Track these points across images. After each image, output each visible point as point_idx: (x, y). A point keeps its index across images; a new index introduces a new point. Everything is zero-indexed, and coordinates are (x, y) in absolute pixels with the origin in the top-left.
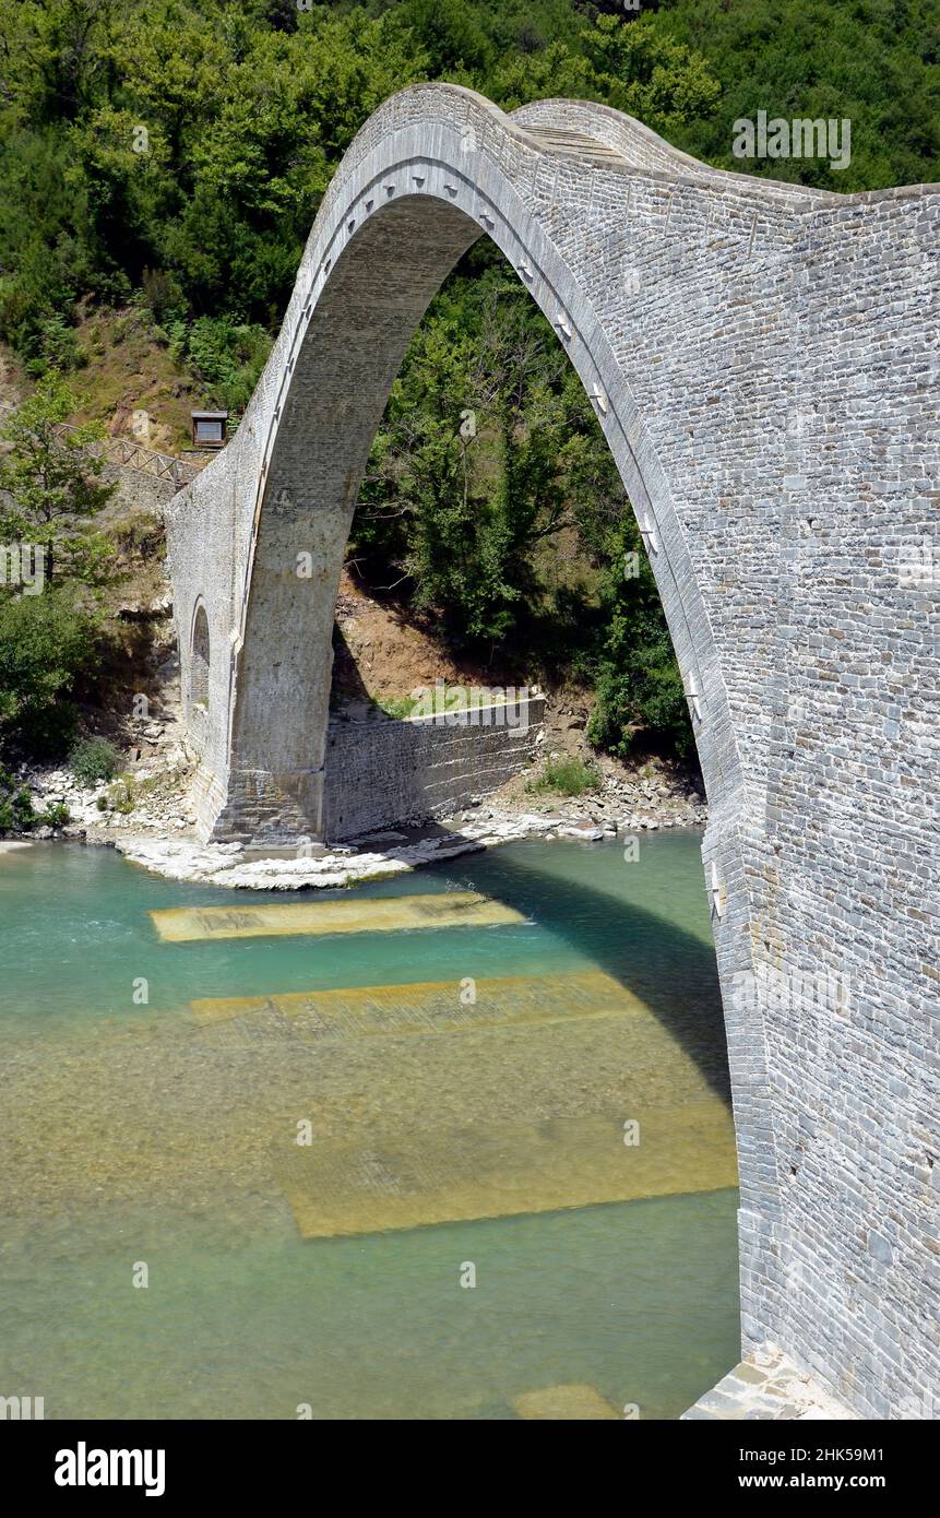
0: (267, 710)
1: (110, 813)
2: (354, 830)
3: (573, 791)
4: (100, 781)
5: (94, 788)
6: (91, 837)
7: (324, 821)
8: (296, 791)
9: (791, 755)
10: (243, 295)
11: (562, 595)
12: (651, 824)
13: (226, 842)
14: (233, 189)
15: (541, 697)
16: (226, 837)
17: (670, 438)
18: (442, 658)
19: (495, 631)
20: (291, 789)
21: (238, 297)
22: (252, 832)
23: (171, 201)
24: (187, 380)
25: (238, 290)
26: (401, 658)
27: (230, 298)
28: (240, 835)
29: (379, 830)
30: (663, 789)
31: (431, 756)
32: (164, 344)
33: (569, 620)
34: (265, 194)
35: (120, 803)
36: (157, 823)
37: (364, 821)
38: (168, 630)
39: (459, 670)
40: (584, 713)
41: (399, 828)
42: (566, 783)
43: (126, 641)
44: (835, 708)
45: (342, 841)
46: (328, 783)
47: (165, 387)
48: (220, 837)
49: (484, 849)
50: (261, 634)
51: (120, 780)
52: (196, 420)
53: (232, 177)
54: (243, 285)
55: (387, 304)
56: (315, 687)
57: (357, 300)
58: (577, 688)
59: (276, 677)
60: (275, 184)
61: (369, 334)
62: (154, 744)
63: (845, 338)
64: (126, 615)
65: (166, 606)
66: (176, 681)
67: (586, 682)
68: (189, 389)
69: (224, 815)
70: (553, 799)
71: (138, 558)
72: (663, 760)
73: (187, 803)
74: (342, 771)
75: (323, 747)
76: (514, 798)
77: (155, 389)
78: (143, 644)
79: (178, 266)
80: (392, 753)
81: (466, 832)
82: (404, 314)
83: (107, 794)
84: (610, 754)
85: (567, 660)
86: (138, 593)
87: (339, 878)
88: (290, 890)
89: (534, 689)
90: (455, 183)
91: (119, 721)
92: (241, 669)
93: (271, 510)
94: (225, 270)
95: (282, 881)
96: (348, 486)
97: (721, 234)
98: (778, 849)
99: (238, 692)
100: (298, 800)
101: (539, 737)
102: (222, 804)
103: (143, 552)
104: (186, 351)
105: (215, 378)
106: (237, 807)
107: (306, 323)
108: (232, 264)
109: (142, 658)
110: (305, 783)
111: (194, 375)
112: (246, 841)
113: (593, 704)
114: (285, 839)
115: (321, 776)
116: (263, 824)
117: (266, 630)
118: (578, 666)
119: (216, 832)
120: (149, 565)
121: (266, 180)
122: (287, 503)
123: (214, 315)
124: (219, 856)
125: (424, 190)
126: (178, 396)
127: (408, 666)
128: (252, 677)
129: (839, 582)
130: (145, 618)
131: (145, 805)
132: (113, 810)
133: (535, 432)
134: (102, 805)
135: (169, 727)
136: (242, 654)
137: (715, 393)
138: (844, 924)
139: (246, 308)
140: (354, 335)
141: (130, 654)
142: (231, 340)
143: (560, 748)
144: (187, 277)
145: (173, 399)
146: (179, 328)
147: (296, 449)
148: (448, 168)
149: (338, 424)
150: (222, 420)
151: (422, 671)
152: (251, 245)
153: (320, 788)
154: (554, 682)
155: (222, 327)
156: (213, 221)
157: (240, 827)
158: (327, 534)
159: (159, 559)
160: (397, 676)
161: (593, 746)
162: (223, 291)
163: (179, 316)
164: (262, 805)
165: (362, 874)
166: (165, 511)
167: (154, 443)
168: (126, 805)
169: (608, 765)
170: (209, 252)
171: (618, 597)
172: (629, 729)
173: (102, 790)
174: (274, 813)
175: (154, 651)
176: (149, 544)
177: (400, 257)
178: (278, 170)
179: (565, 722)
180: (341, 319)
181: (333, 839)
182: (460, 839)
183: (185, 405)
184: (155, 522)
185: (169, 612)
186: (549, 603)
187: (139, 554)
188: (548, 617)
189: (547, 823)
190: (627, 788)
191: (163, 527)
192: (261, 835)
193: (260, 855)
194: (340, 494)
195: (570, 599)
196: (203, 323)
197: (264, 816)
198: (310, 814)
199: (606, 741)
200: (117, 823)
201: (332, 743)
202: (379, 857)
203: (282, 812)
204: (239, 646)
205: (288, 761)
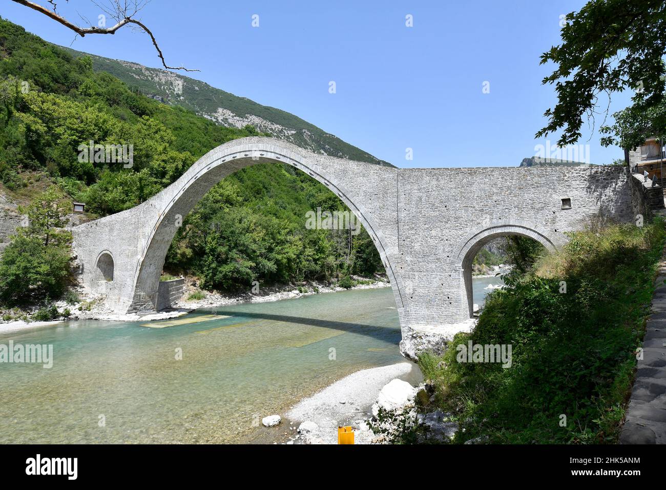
0: (146, 277)
2: (161, 308)
3: (199, 299)
4: (76, 303)
5: (75, 305)
6: (81, 318)
7: (157, 306)
11: (182, 255)
13: (131, 313)
15: (183, 278)
20: (150, 297)
22: (138, 310)
28: (135, 311)
29: (164, 309)
30: (219, 297)
36: (101, 312)
38: (76, 263)
40: (194, 282)
42: (196, 297)
48: (129, 312)
50: (149, 256)
51: (83, 302)
52: (75, 205)
58: (192, 276)
59: (150, 267)
62: (82, 294)
65: (75, 256)
66: (81, 277)
67: (194, 274)
69: (131, 306)
70: (196, 301)
74: (160, 293)
79: (57, 162)
80: (166, 289)
83: (80, 306)
84: (206, 289)
85: (187, 269)
87: (176, 316)
89: (182, 276)
90: (279, 156)
92: (142, 266)
93: (162, 224)
99: (140, 271)
100: (151, 300)
101: (184, 288)
102: (130, 303)
106: (135, 303)
108: (73, 164)
110: (153, 296)
112: (136, 313)
114: (146, 311)
115: (157, 293)
116: (141, 308)
118: (191, 270)
119: (128, 311)
120: (67, 245)
122: (166, 223)
123: (69, 177)
128: (144, 268)
131: (95, 308)
132: (85, 310)
134: (80, 309)
136: (143, 262)
143: (190, 290)
144: (59, 164)
146: (59, 179)
150: (83, 206)
153: (157, 296)
154: (186, 274)
155: (72, 180)
157: (135, 309)
158: (172, 231)
161: (200, 289)
163: (59, 176)
164: (141, 302)
165: (179, 315)
168: (88, 308)
169: (205, 292)
173: (78, 306)
174: (144, 304)
175: (72, 269)
179: (189, 284)
181: (159, 311)
186: (179, 256)
188: (180, 259)
190: (212, 297)
191: (72, 234)
192: (140, 310)
196: (66, 178)
197: (142, 305)
198: (154, 304)
199: (204, 287)
200: (88, 313)
203: (147, 304)
204: (142, 259)
205: (149, 290)
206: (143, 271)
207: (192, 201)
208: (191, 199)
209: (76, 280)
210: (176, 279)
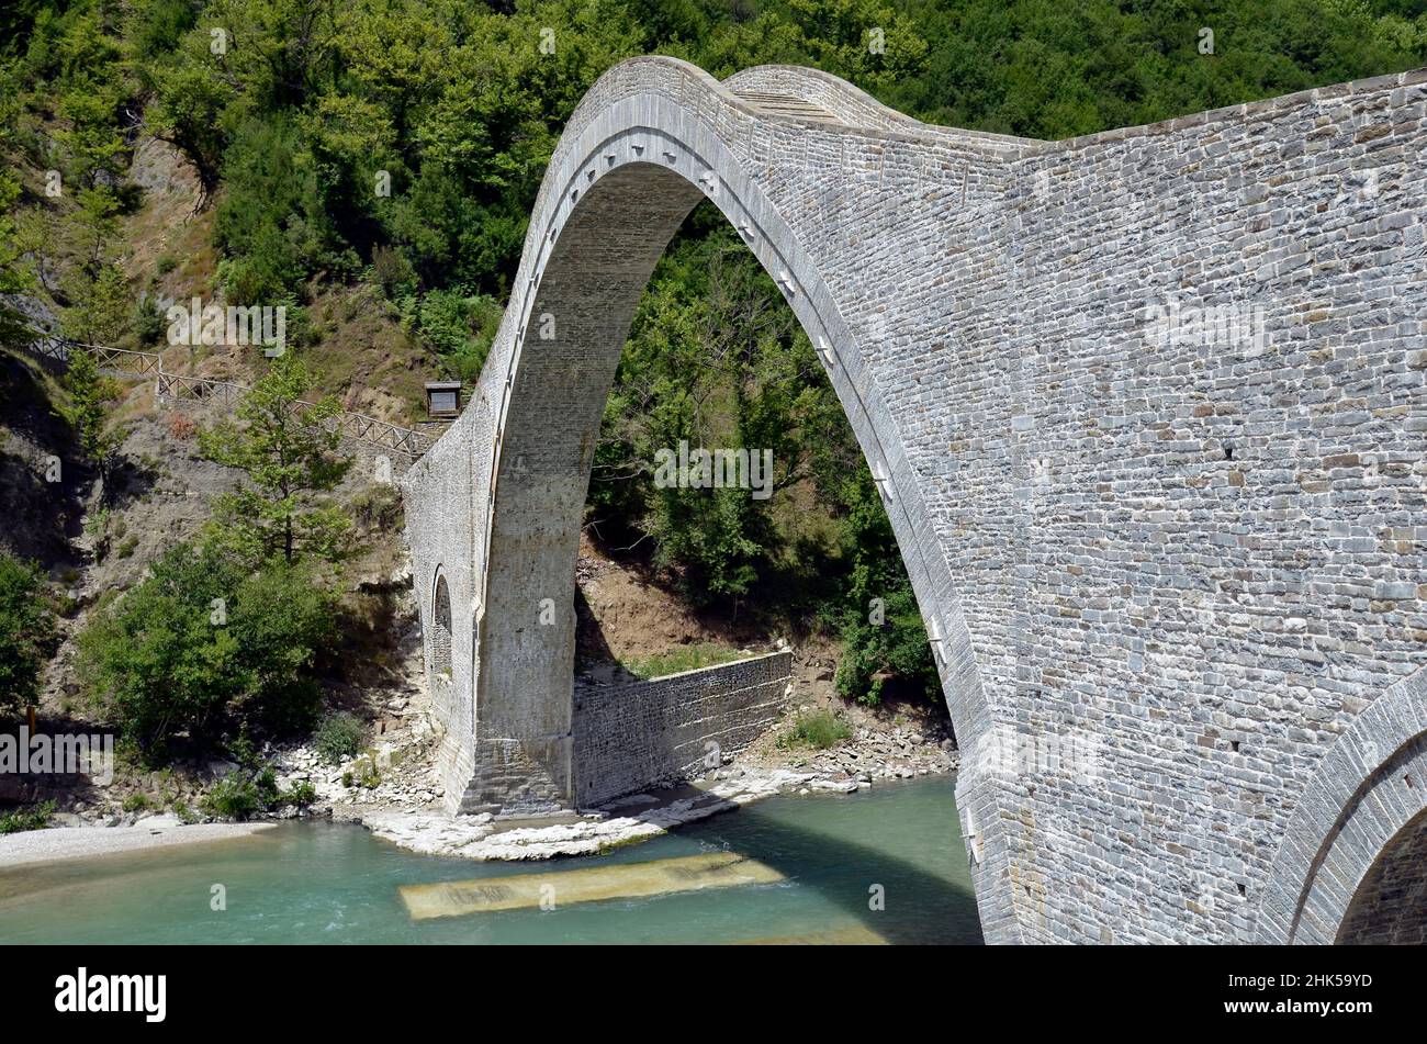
0: (511, 674)
1: (356, 789)
2: (605, 795)
3: (824, 744)
4: (345, 757)
5: (339, 764)
6: (337, 815)
7: (574, 787)
8: (543, 757)
9: (1038, 694)
10: (472, 267)
11: (803, 547)
12: (906, 773)
13: (476, 813)
14: (459, 166)
15: (787, 650)
16: (475, 808)
17: (897, 386)
18: (685, 616)
19: (738, 586)
20: (539, 755)
21: (468, 270)
22: (502, 801)
23: (399, 180)
24: (420, 352)
25: (466, 263)
26: (645, 618)
27: (460, 271)
28: (489, 805)
29: (630, 794)
30: (915, 737)
31: (680, 716)
32: (395, 318)
33: (811, 571)
34: (490, 169)
35: (366, 778)
36: (405, 797)
37: (616, 785)
38: (409, 601)
39: (703, 627)
40: (831, 663)
41: (650, 790)
42: (816, 736)
43: (368, 615)
44: (1078, 645)
45: (593, 807)
46: (576, 748)
47: (398, 360)
48: (468, 808)
49: (737, 808)
50: (502, 601)
51: (365, 755)
52: (430, 391)
53: (458, 155)
54: (471, 258)
55: (613, 269)
56: (559, 652)
57: (584, 268)
58: (823, 639)
59: (519, 642)
60: (500, 159)
61: (596, 299)
62: (398, 717)
63: (1062, 279)
64: (366, 587)
65: (407, 576)
66: (418, 652)
67: (832, 633)
68: (422, 361)
69: (473, 786)
70: (805, 753)
71: (376, 531)
72: (914, 707)
73: (434, 775)
74: (590, 735)
75: (569, 712)
76: (765, 754)
77: (388, 363)
78: (385, 615)
79: (407, 242)
80: (640, 714)
81: (719, 791)
82: (631, 278)
83: (352, 770)
84: (860, 704)
85: (811, 611)
86: (378, 566)
87: (590, 845)
88: (542, 860)
89: (780, 642)
90: (673, 150)
91: (362, 695)
92: (483, 637)
93: (506, 476)
94: (454, 244)
95: (534, 851)
96: (582, 449)
97: (935, 186)
98: (1031, 790)
99: (482, 659)
100: (545, 765)
101: (787, 691)
102: (470, 775)
103: (381, 524)
104: (417, 324)
105: (447, 349)
106: (485, 777)
107: (534, 291)
108: (460, 238)
109: (383, 630)
110: (553, 750)
111: (426, 347)
112: (496, 812)
113: (842, 655)
114: (535, 808)
115: (569, 741)
116: (512, 793)
117: (507, 596)
118: (824, 616)
119: (465, 803)
120: (389, 537)
121: (491, 155)
122: (523, 469)
123: (444, 287)
124: (469, 828)
125: (644, 158)
126: (411, 368)
127: (651, 626)
128: (495, 645)
129: (1073, 518)
130: (386, 590)
131: (392, 780)
132: (359, 785)
133: (767, 387)
134: (348, 781)
135: (413, 699)
136: (484, 622)
137: (939, 339)
138: (1104, 864)
139: (476, 279)
140: (582, 301)
141: (372, 625)
142: (462, 311)
143: (808, 700)
144: (416, 251)
145: (407, 371)
146: (410, 301)
147: (530, 415)
148: (666, 136)
149: (570, 388)
150: (456, 390)
151: (666, 629)
152: (479, 219)
153: (569, 753)
154: (800, 634)
155: (453, 299)
156: (439, 197)
157: (489, 797)
158: (565, 497)
159: (398, 531)
160: (641, 636)
161: (842, 697)
162: (453, 264)
163: (410, 291)
164: (511, 774)
165: (615, 839)
166: (402, 483)
167: (388, 416)
168: (372, 780)
169: (858, 715)
170: (436, 227)
171: (859, 544)
172: (879, 677)
173: (348, 766)
174: (523, 781)
175: (396, 623)
176: (387, 515)
177: (624, 223)
178: (502, 145)
179: (813, 673)
180: (568, 286)
181: (586, 804)
182: (713, 799)
183: (418, 377)
184: (392, 493)
185: (409, 583)
186: (790, 555)
187: (377, 526)
188: (790, 570)
189: (801, 777)
190: (879, 738)
191: (401, 499)
192: (511, 804)
193: (511, 825)
194: (576, 457)
195: (811, 550)
196: (434, 295)
197: (512, 785)
198: (559, 781)
199: (855, 692)
200: (363, 799)
201: (578, 708)
202: (631, 821)
203: (531, 780)
204: (481, 613)
205: (535, 727)
206: (495, 659)
207: (582, 374)
208: (575, 369)
209: (400, 662)
210: (746, 656)
